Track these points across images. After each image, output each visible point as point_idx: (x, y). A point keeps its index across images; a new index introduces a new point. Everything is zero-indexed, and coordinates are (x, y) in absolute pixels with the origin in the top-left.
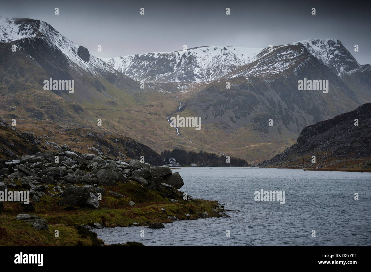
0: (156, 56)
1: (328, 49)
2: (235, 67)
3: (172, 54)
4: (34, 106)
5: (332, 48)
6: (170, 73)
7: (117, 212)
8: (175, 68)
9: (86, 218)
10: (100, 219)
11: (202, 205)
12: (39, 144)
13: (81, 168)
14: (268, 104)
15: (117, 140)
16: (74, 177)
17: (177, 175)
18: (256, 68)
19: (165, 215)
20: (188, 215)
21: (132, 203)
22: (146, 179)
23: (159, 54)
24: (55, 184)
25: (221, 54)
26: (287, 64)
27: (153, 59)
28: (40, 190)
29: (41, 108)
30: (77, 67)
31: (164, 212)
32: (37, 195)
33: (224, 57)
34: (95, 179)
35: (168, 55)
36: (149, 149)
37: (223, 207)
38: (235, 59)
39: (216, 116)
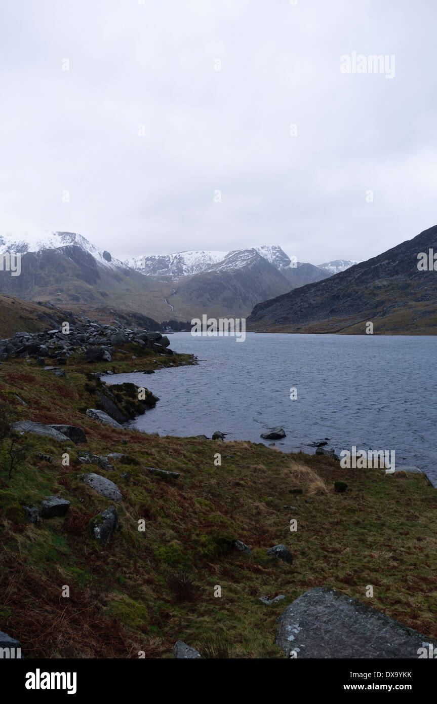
0: (157, 258)
1: (272, 252)
2: (210, 264)
3: (168, 256)
4: (73, 292)
5: (274, 252)
6: (167, 269)
7: (123, 364)
8: (170, 266)
9: (101, 368)
10: (111, 368)
11: (182, 357)
12: (76, 318)
13: (100, 335)
14: (233, 290)
15: (130, 315)
16: (94, 341)
17: (166, 338)
18: (224, 265)
19: (156, 364)
20: (171, 364)
21: (134, 357)
22: (144, 341)
23: (158, 256)
24: (81, 345)
25: (201, 256)
26: (245, 262)
27: (155, 260)
28: (70, 350)
29: (79, 294)
30: (103, 265)
31: (155, 362)
32: (68, 353)
33: (203, 258)
34: (109, 341)
35: (165, 257)
36: (153, 321)
37: (196, 358)
38: (210, 259)
39: (198, 298)
